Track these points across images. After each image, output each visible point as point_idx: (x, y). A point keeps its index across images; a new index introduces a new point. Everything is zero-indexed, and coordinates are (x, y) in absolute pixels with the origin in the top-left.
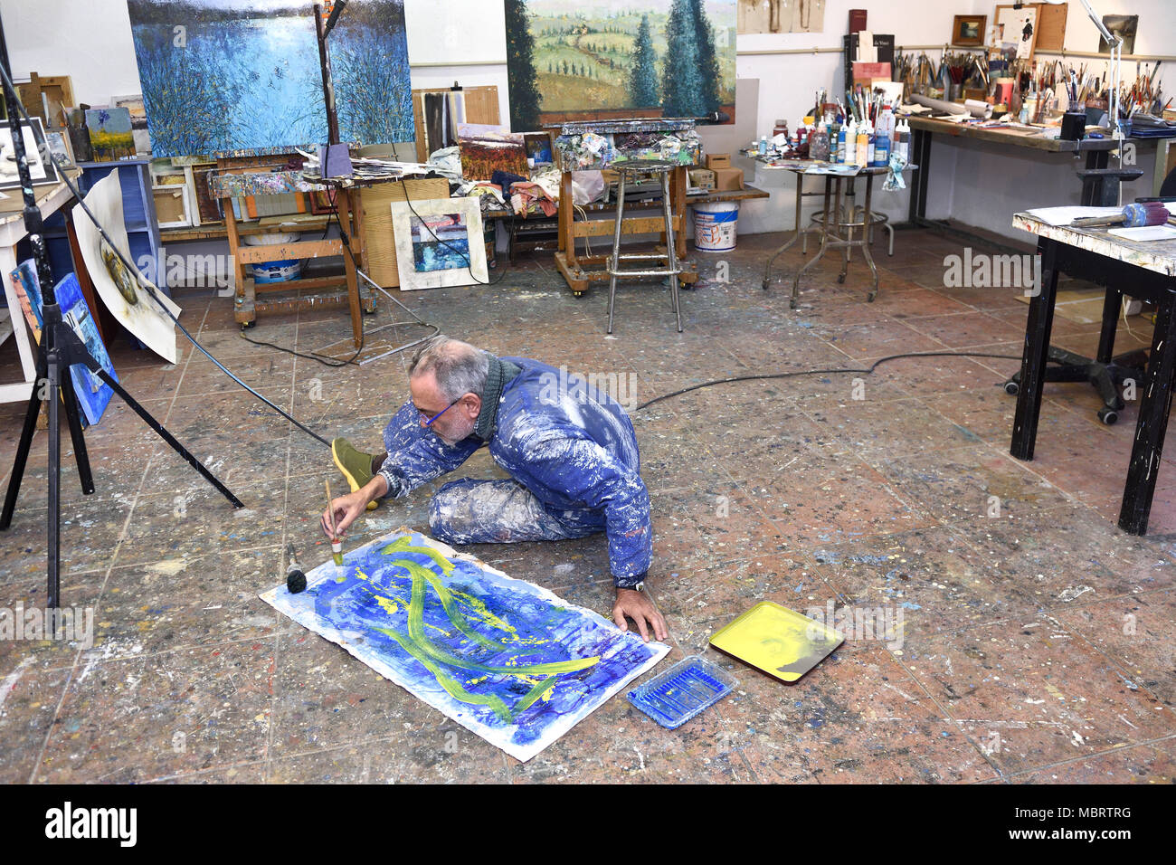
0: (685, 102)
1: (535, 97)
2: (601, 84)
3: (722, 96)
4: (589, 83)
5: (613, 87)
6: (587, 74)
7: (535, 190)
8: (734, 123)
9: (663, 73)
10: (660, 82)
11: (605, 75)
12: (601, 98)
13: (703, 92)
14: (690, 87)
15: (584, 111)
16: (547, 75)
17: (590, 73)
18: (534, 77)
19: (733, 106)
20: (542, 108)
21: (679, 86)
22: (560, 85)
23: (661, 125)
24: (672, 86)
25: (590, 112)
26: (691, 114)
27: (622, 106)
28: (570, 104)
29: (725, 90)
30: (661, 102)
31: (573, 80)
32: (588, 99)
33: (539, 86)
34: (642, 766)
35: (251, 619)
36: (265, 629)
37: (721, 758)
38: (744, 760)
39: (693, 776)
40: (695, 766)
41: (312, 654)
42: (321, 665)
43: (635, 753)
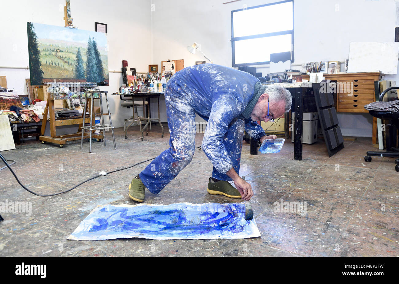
0: (93, 77)
1: (41, 73)
2: (65, 70)
3: (105, 76)
4: (61, 69)
5: (70, 71)
6: (60, 66)
7: (31, 112)
8: (109, 85)
9: (86, 68)
10: (85, 71)
11: (66, 66)
12: (65, 75)
13: (99, 75)
14: (95, 73)
15: (59, 79)
16: (45, 65)
17: (61, 65)
18: (41, 65)
19: (108, 80)
20: (44, 76)
21: (91, 72)
22: (50, 69)
23: (87, 85)
24: (89, 72)
25: (62, 79)
26: (96, 82)
27: (73, 77)
28: (54, 76)
29: (105, 74)
30: (86, 77)
31: (55, 67)
32: (61, 74)
33: (42, 68)
34: (295, 228)
35: (76, 249)
36: (89, 249)
37: (308, 218)
38: (313, 217)
39: (310, 224)
40: (306, 222)
41: (128, 248)
42: (139, 249)
43: (287, 226)
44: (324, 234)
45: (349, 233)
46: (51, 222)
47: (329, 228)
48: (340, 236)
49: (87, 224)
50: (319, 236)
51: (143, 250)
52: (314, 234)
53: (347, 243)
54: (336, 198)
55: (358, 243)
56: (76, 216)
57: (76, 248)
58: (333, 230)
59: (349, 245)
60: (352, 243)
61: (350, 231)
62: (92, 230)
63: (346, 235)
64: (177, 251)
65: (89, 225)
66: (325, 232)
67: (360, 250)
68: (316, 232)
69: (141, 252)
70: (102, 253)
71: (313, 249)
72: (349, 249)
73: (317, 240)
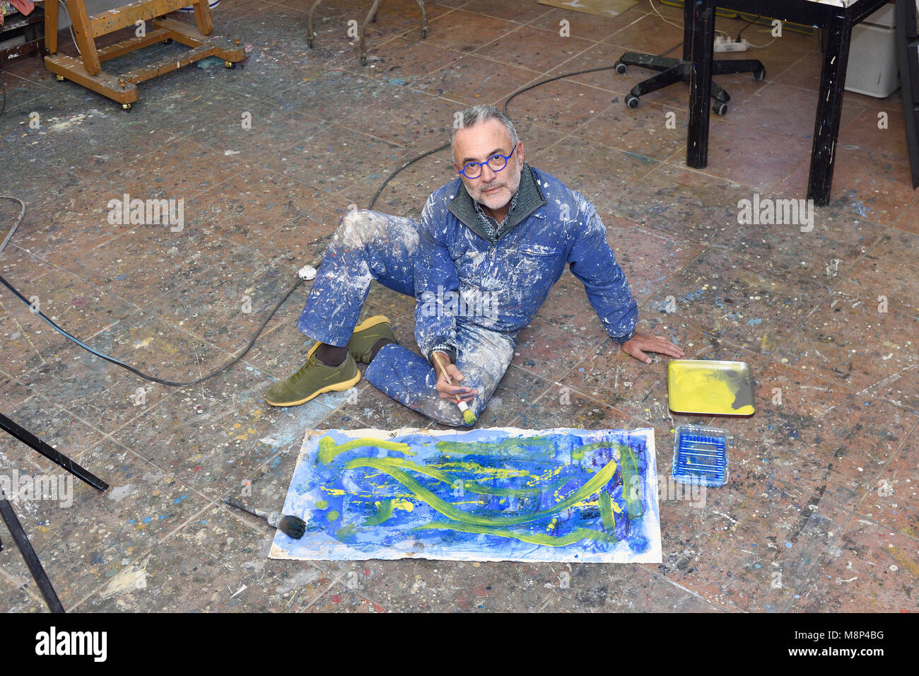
34: (734, 521)
35: (293, 581)
36: (319, 581)
37: (771, 488)
38: (784, 482)
39: (769, 510)
40: (763, 502)
41: (394, 577)
42: (415, 582)
43: (719, 515)
44: (789, 545)
45: (845, 547)
46: (215, 490)
47: (806, 527)
48: (823, 553)
49: (299, 506)
50: (779, 552)
51: (424, 584)
52: (770, 545)
53: (829, 579)
54: (859, 409)
55: (852, 580)
56: (264, 469)
57: (291, 577)
58: (814, 534)
59: (831, 586)
60: (839, 581)
61: (848, 541)
62: (314, 524)
63: (835, 552)
64: (489, 588)
65: (304, 509)
66: (794, 539)
67: (847, 602)
68: (773, 539)
69: (420, 589)
70: (346, 592)
71: (754, 593)
72: (828, 597)
73: (770, 564)
